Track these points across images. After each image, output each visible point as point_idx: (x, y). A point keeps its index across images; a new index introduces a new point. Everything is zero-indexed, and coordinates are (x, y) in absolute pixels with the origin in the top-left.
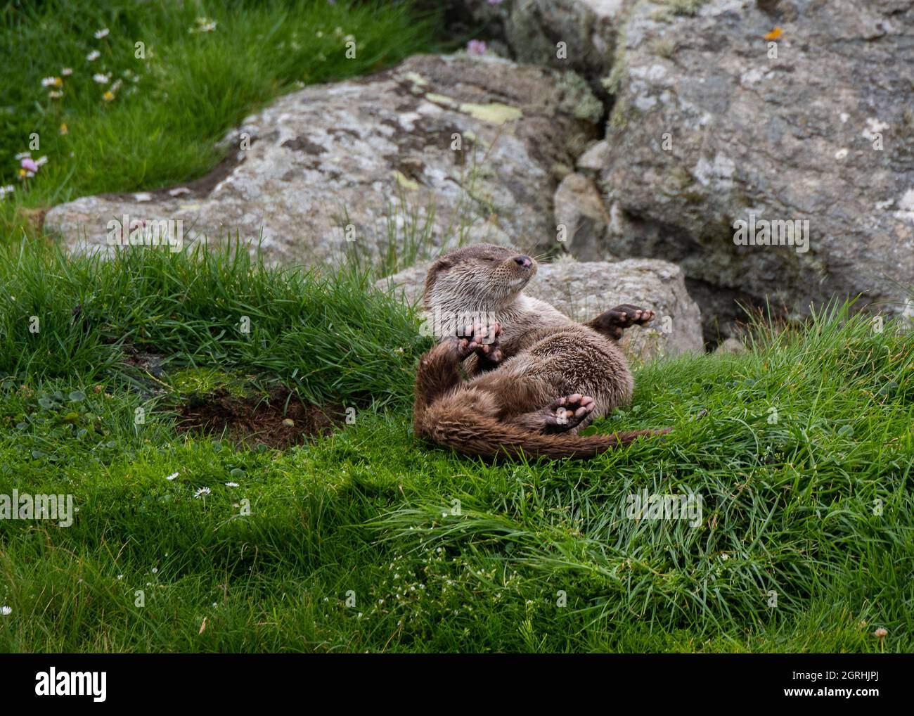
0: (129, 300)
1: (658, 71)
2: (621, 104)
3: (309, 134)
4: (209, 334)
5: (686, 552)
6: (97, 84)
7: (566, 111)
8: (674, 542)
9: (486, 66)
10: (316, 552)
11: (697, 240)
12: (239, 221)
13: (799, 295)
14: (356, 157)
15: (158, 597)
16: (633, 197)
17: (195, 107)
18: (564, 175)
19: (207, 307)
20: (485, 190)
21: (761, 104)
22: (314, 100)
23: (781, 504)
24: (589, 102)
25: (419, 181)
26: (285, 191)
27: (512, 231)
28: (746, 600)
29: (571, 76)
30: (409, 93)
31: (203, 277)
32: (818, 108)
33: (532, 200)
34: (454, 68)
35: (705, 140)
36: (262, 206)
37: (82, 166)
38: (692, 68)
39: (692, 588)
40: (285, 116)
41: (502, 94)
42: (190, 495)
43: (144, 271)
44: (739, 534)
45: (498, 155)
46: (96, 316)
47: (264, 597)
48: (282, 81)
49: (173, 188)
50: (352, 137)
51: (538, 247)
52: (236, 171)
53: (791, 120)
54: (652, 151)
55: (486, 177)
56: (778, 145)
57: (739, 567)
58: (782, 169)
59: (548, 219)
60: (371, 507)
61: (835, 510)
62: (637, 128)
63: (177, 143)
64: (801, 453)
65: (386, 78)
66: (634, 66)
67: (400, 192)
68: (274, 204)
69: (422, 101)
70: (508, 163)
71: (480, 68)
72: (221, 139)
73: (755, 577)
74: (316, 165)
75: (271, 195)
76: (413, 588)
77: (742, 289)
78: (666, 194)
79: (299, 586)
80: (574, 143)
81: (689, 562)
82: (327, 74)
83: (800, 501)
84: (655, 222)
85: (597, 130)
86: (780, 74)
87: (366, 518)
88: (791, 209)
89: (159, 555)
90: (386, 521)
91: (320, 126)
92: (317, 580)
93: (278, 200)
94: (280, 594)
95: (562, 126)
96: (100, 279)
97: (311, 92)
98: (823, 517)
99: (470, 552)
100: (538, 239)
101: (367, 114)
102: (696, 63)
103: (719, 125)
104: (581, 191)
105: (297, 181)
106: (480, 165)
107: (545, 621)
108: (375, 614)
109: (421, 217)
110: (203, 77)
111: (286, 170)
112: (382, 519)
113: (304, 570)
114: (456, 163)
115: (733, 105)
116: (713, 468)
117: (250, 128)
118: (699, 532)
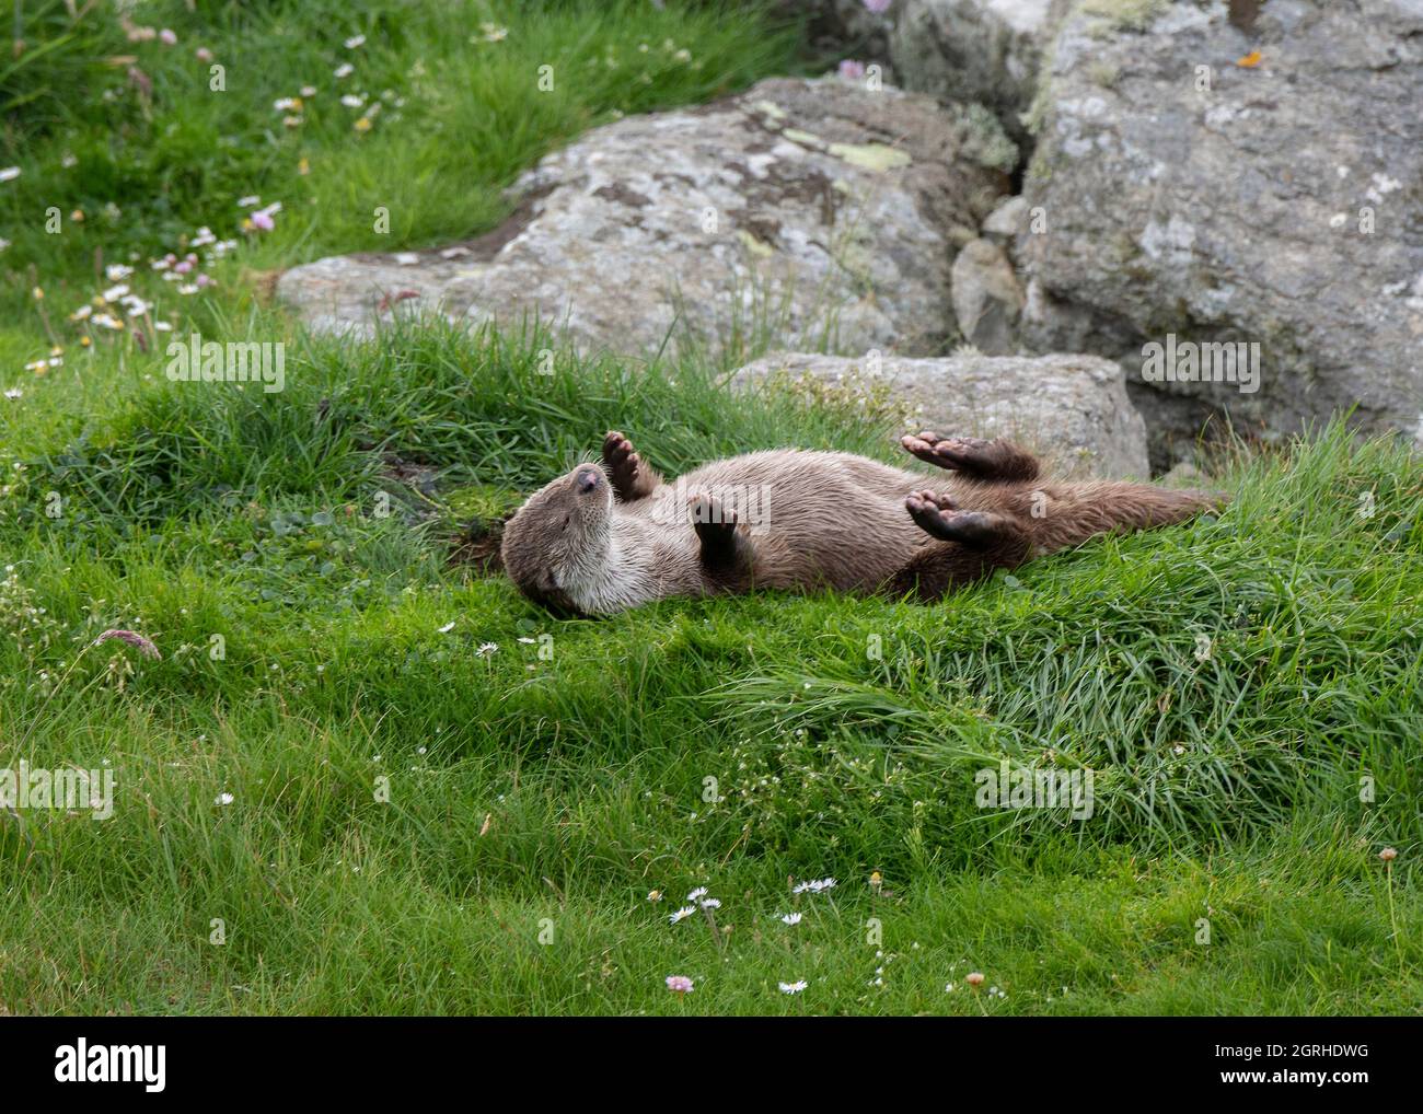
0: (393, 393)
1: (1096, 106)
2: (1045, 149)
3: (630, 180)
4: (497, 441)
5: (1128, 742)
6: (346, 109)
7: (969, 156)
8: (1112, 728)
9: (864, 94)
10: (637, 732)
11: (1143, 331)
12: (534, 294)
13: (1277, 406)
14: (691, 211)
15: (426, 785)
16: (1058, 272)
17: (477, 141)
18: (965, 242)
19: (495, 405)
20: (859, 258)
21: (1232, 152)
22: (635, 135)
23: (1256, 681)
24: (1000, 145)
25: (775, 247)
26: (595, 255)
27: (895, 315)
28: (1207, 808)
29: (976, 111)
30: (762, 127)
31: (491, 365)
32: (1308, 158)
33: (923, 274)
34: (821, 96)
35: (1156, 200)
36: (565, 273)
37: (326, 217)
38: (1141, 101)
39: (1135, 789)
40: (597, 156)
41: (884, 132)
42: (470, 652)
43: (413, 357)
44: (1199, 719)
45: (879, 213)
46: (349, 413)
47: (566, 789)
48: (594, 109)
49: (448, 248)
50: (686, 185)
51: (929, 335)
52: (532, 226)
53: (1271, 174)
54: (1085, 211)
55: (861, 242)
56: (1254, 207)
57: (1198, 763)
58: (1259, 239)
59: (943, 299)
60: (710, 674)
61: (1328, 691)
62: (1066, 180)
63: (453, 187)
64: (1284, 613)
65: (731, 108)
66: (1064, 98)
67: (750, 260)
68: (581, 271)
69: (779, 139)
70: (891, 223)
71: (855, 97)
72: (511, 184)
73: (1220, 777)
74: (637, 221)
75: (577, 259)
76: (764, 782)
77: (1201, 398)
78: (1102, 269)
79: (613, 775)
80: (979, 199)
81: (1131, 756)
82: (652, 101)
83: (1281, 677)
84: (1087, 307)
85: (1011, 182)
86: (1258, 112)
87: (703, 688)
88: (1269, 291)
89: (429, 730)
90: (729, 693)
91: (644, 170)
92: (637, 768)
93: (586, 267)
94: (587, 785)
95: (964, 176)
96: (354, 365)
97: (632, 124)
98: (1312, 699)
99: (840, 736)
100: (929, 326)
101: (705, 154)
102: (1146, 96)
103: (1176, 178)
104: (987, 263)
105: (612, 242)
106: (853, 225)
107: (938, 829)
108: (714, 815)
109: (775, 293)
110: (491, 104)
111: (598, 227)
112: (724, 690)
113: (619, 755)
114: (823, 222)
115: (1195, 152)
116: (1165, 632)
117: (550, 170)
118: (1146, 716)
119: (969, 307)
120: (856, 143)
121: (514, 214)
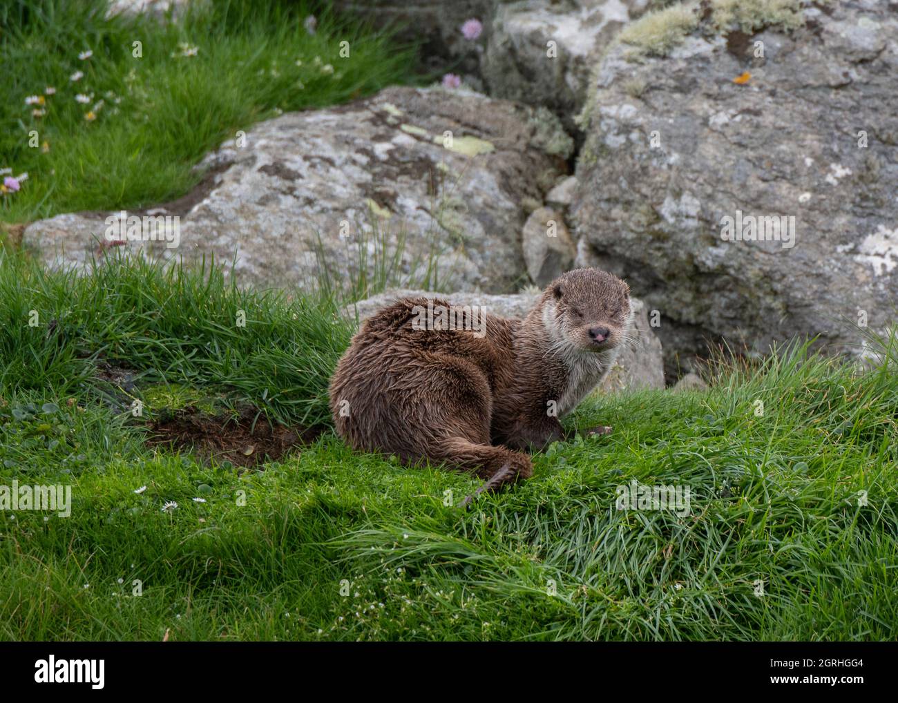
0: (104, 316)
1: (629, 110)
2: (591, 141)
3: (286, 160)
4: (181, 352)
5: (641, 580)
6: (79, 105)
7: (538, 146)
8: (629, 570)
9: (460, 99)
10: (279, 569)
11: (661, 277)
12: (214, 243)
13: (759, 333)
14: (330, 184)
15: (123, 607)
16: (600, 232)
17: (174, 129)
18: (532, 209)
19: (180, 326)
20: (454, 220)
21: (728, 146)
22: (291, 127)
23: (735, 536)
24: (560, 137)
25: (393, 211)
26: (259, 215)
27: (480, 262)
28: (698, 630)
29: (543, 112)
30: (385, 123)
31: (177, 296)
32: (784, 152)
33: (501, 232)
34: (429, 100)
35: (672, 180)
36: (237, 229)
37: (62, 185)
38: (661, 108)
39: (645, 615)
40: (263, 142)
41: (475, 128)
42: (158, 508)
43: (120, 289)
44: (693, 564)
45: (469, 188)
46: (71, 330)
47: (226, 610)
48: (261, 107)
49: (151, 208)
50: (327, 164)
51: (505, 278)
52: (213, 194)
53: (756, 163)
54: (620, 188)
55: (456, 208)
56: (744, 186)
57: (692, 596)
58: (747, 210)
59: (516, 251)
60: (334, 527)
61: (787, 545)
62: (606, 165)
63: (156, 163)
64: (756, 488)
65: (361, 108)
66: (605, 105)
67: (372, 219)
68: (249, 227)
69: (397, 131)
70: (479, 194)
71: (455, 102)
72: (198, 162)
73: (708, 607)
74: (291, 191)
75: (246, 218)
76: (373, 607)
77: (704, 326)
78: (632, 231)
79: (261, 601)
80: (544, 177)
81: (643, 590)
82: (305, 102)
83: (754, 534)
84: (621, 258)
85: (567, 166)
86: (748, 117)
87: (329, 537)
88: (753, 249)
89: (125, 566)
90: (348, 541)
91: (296, 153)
92: (279, 595)
93: (253, 223)
94: (242, 608)
95: (533, 160)
96: (76, 295)
97: (289, 119)
98: (776, 551)
99: (429, 574)
100: (506, 270)
101: (342, 142)
102: (666, 104)
103: (687, 165)
104: (549, 225)
105: (272, 206)
106: (451, 196)
108: (335, 631)
109: (392, 245)
110: (184, 101)
111: (261, 194)
112: (344, 538)
113: (266, 586)
114: (428, 194)
115: (701, 146)
117: (228, 152)
118: (654, 562)
119: (535, 257)
120: (454, 135)
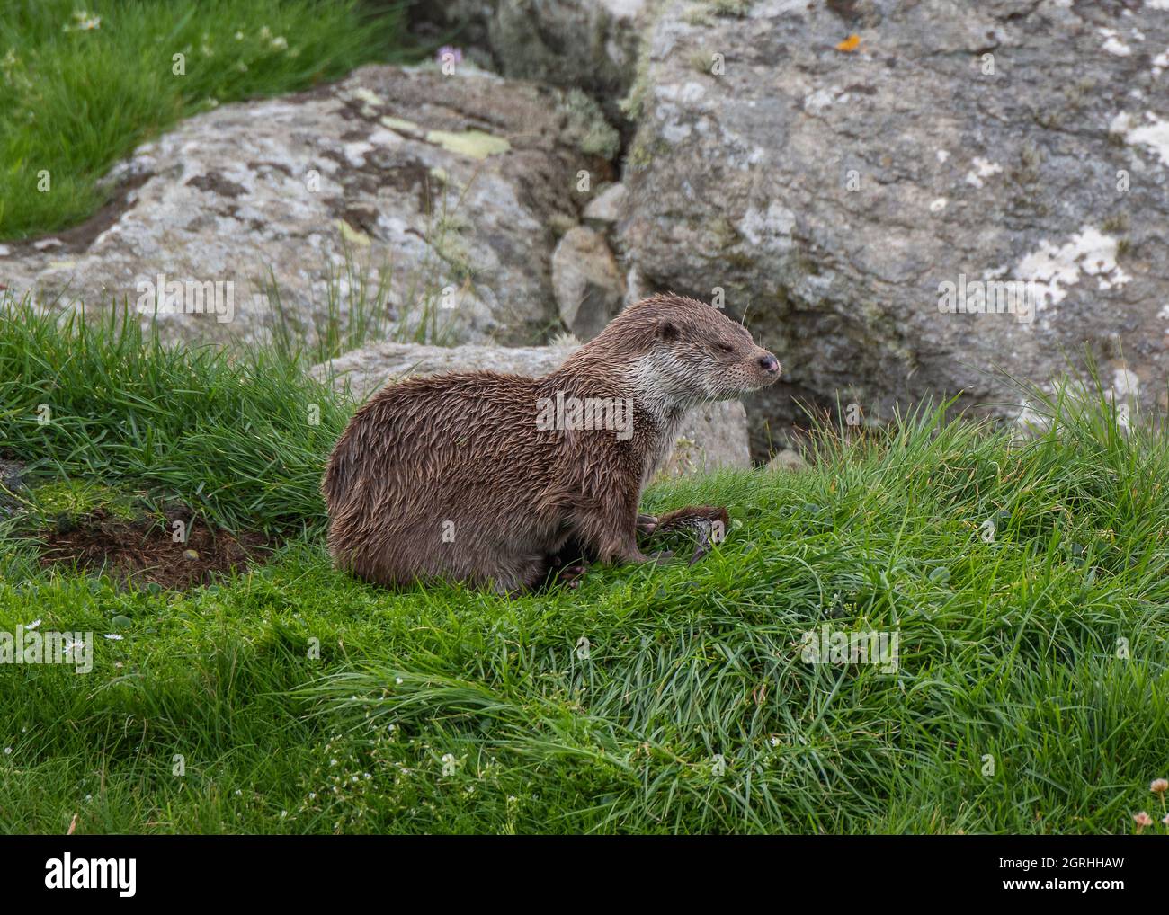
1: (694, 91)
2: (644, 135)
3: (224, 169)
4: (85, 435)
5: (723, 733)
7: (570, 142)
8: (707, 720)
9: (462, 81)
10: (226, 729)
12: (128, 285)
13: (879, 393)
14: (286, 201)
15: (11, 786)
16: (658, 258)
17: (70, 131)
18: (565, 229)
19: (83, 399)
20: (457, 246)
21: (831, 137)
22: (231, 124)
23: (852, 671)
24: (600, 131)
25: (373, 236)
26: (190, 245)
27: (494, 303)
28: (803, 800)
29: (576, 97)
30: (359, 115)
31: (78, 358)
32: (908, 143)
33: (523, 262)
34: (419, 83)
35: (756, 185)
36: (159, 264)
38: (739, 86)
39: (731, 782)
40: (192, 145)
41: (483, 119)
44: (795, 710)
45: (477, 202)
47: (154, 788)
48: (189, 97)
49: (40, 239)
50: (282, 174)
51: (529, 324)
52: (125, 217)
53: (871, 159)
54: (685, 197)
55: (460, 230)
56: (854, 192)
57: (794, 755)
58: (858, 224)
59: (543, 287)
60: (301, 670)
61: (924, 681)
62: (665, 166)
63: (46, 178)
64: (879, 603)
65: (327, 95)
66: (662, 84)
67: (345, 248)
68: (175, 262)
69: (377, 127)
70: (490, 211)
71: (455, 85)
72: (103, 175)
73: (816, 769)
74: (232, 211)
75: (171, 250)
76: (355, 779)
77: (803, 384)
78: (702, 256)
79: (203, 774)
80: (580, 185)
81: (727, 747)
82: (249, 89)
83: (877, 667)
85: (610, 168)
86: (857, 97)
87: (294, 684)
88: (869, 277)
89: (15, 730)
90: (320, 688)
91: (239, 159)
92: (227, 766)
93: (181, 257)
94: (176, 784)
95: (564, 162)
97: (226, 113)
98: (908, 689)
99: (433, 731)
100: (529, 314)
101: (301, 143)
102: (744, 81)
103: (775, 164)
104: (588, 251)
105: (207, 232)
106: (452, 213)
107: (532, 824)
108: (305, 813)
109: (373, 282)
110: (82, 91)
111: (191, 217)
112: (315, 685)
113: (209, 752)
114: (421, 211)
115: (794, 137)
116: (760, 623)
117: (145, 160)
118: (742, 708)
119: (569, 294)
120: (454, 130)
121: (108, 204)
